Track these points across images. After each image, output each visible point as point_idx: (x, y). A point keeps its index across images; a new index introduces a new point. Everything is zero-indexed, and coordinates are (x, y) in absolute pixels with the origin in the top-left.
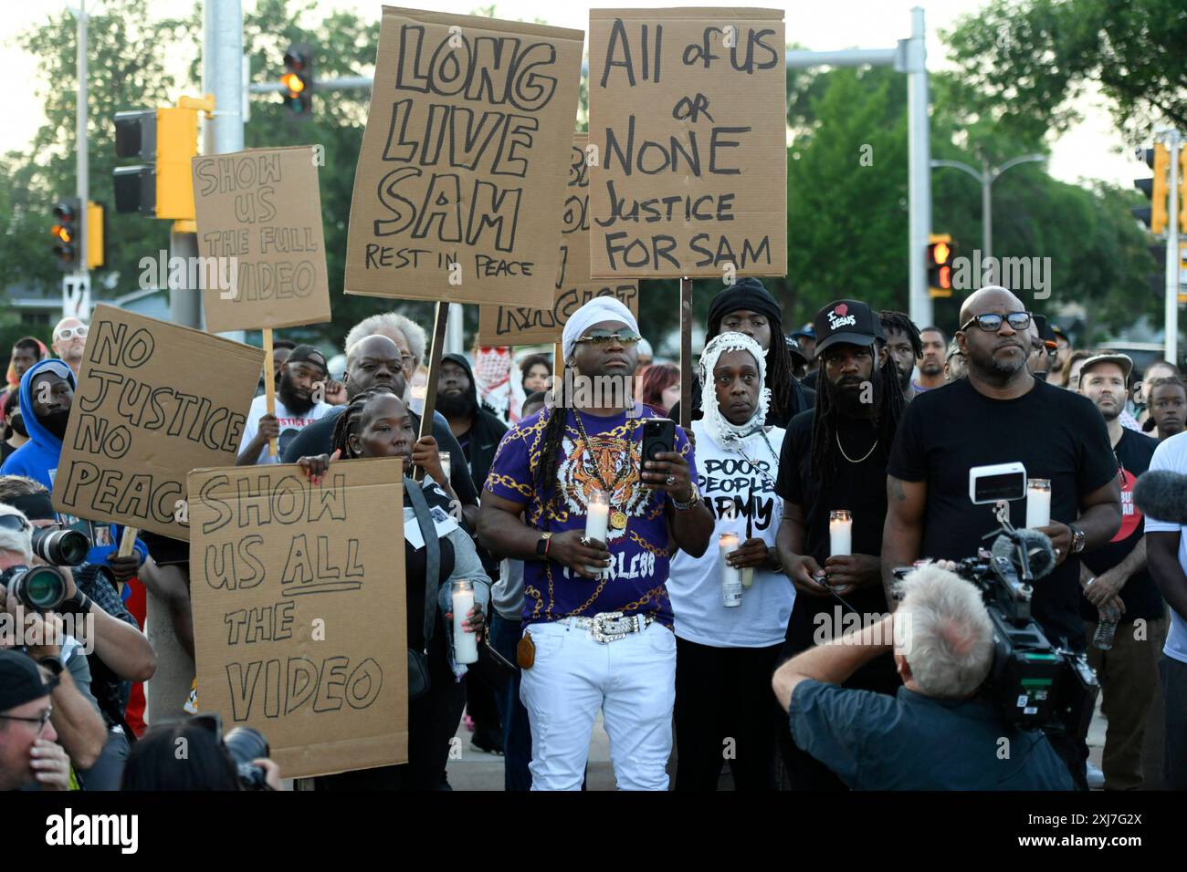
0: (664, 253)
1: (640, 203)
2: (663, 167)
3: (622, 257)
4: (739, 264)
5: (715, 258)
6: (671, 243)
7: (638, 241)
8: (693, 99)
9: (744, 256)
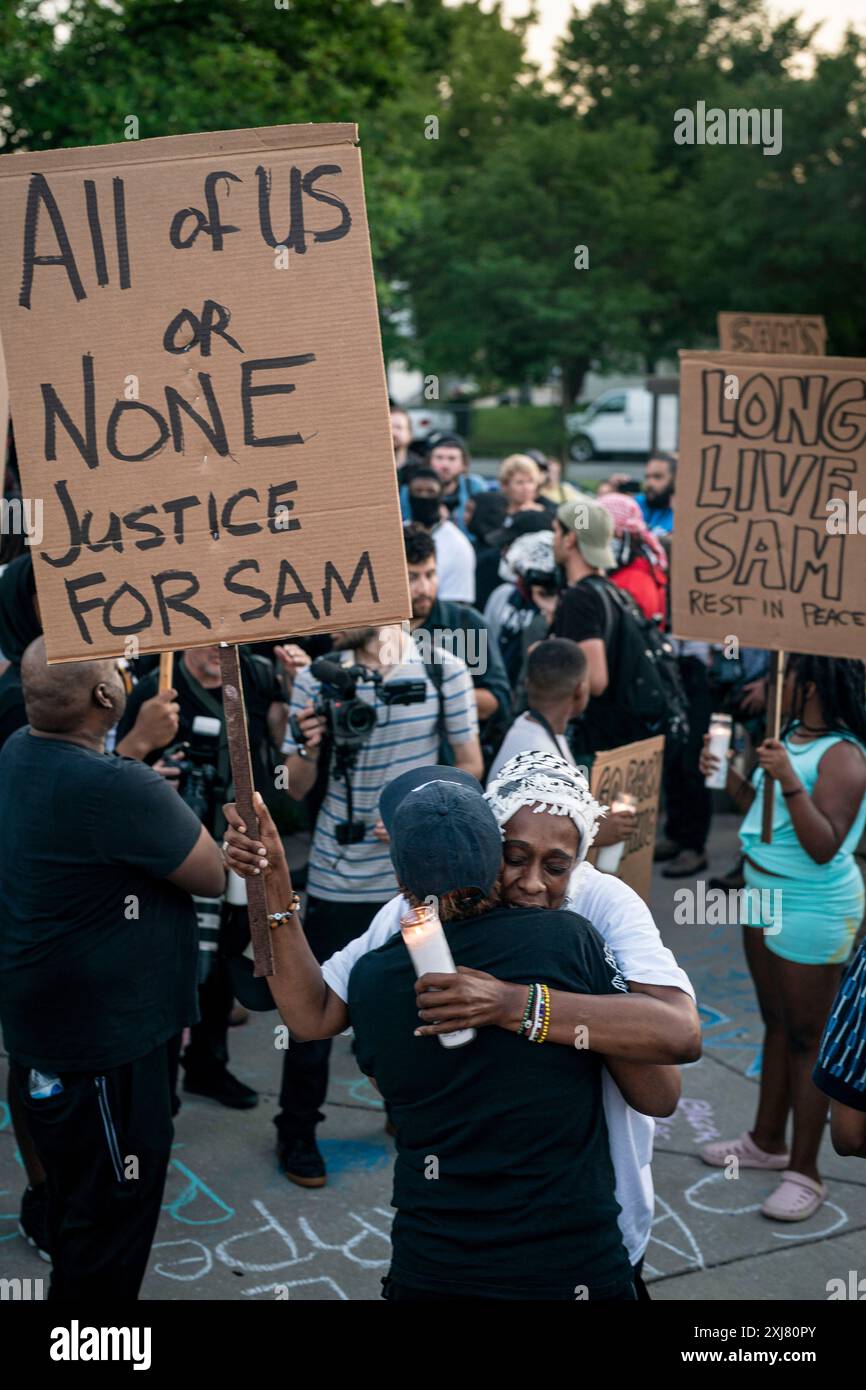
0: (177, 603)
1: (121, 516)
2: (158, 446)
3: (101, 618)
4: (320, 608)
5: (273, 603)
6: (188, 584)
7: (126, 587)
8: (198, 313)
9: (327, 593)
